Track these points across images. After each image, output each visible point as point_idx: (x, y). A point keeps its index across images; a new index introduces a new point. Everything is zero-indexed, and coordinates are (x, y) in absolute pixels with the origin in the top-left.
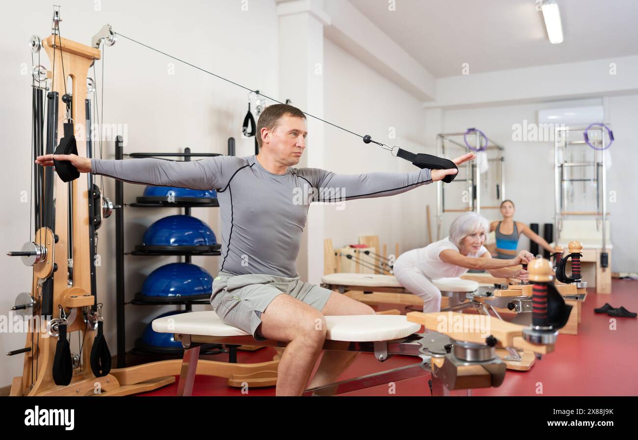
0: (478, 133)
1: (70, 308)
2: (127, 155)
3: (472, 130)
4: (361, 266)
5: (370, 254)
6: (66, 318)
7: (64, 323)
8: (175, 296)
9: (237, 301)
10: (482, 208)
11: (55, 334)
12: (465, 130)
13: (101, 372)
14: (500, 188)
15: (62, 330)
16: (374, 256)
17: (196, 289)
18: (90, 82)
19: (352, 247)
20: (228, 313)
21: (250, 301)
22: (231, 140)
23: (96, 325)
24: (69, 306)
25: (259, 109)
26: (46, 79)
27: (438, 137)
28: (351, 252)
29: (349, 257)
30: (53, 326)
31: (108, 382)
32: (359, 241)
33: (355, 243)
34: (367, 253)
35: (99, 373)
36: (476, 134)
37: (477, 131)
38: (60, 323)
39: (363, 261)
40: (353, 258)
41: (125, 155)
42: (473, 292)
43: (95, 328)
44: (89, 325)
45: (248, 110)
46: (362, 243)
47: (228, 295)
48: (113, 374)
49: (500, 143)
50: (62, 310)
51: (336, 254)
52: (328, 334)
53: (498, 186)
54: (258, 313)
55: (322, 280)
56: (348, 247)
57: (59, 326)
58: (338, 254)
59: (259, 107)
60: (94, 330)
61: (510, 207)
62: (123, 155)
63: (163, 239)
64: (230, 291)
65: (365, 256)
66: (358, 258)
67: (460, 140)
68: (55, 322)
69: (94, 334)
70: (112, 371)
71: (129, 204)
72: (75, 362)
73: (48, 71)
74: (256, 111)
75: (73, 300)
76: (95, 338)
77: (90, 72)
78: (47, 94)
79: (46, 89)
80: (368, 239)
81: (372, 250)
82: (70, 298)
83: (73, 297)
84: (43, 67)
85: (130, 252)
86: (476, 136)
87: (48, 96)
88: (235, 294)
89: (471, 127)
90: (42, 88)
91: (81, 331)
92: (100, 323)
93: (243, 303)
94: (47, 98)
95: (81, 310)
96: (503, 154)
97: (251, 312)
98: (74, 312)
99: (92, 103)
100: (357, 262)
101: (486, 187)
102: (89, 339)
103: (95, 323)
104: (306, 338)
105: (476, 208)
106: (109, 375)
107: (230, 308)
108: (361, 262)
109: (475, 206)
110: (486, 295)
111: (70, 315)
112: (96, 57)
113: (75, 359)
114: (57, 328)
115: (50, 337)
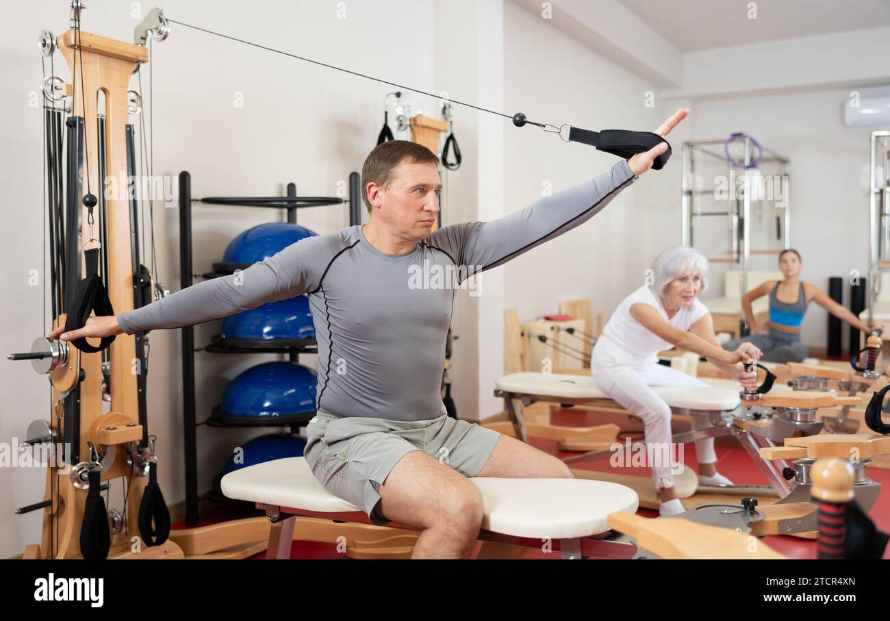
0: (747, 141)
1: (105, 447)
2: (197, 200)
3: (737, 136)
4: (561, 354)
5: (576, 333)
6: (99, 462)
7: (96, 469)
8: (270, 416)
9: (342, 463)
10: (752, 252)
11: (82, 486)
12: (727, 136)
13: (154, 539)
14: (781, 222)
15: (94, 478)
16: (582, 336)
17: (302, 403)
18: (133, 96)
19: (548, 319)
20: (330, 478)
21: (362, 463)
22: (353, 177)
23: (147, 469)
24: (103, 443)
25: (401, 121)
26: (64, 96)
27: (684, 146)
28: (545, 328)
29: (543, 339)
30: (80, 472)
31: (165, 552)
32: (560, 310)
33: (553, 312)
34: (571, 331)
35: (152, 540)
36: (744, 142)
37: (745, 136)
38: (91, 468)
39: (565, 345)
40: (548, 341)
41: (194, 200)
42: (731, 410)
43: (145, 473)
44: (136, 469)
45: (383, 122)
46: (564, 312)
47: (328, 451)
48: (175, 540)
49: (783, 153)
50: (93, 449)
51: (522, 334)
52: (485, 520)
53: (778, 219)
54: (375, 485)
55: (497, 385)
56: (542, 321)
57: (89, 474)
58: (526, 334)
59: (401, 118)
60: (143, 476)
61: (794, 261)
62: (190, 200)
63: (253, 328)
64: (330, 444)
65: (568, 335)
66: (556, 341)
67: (720, 149)
68: (83, 468)
69: (144, 482)
70: (172, 533)
71: (201, 274)
72: (116, 525)
73: (67, 85)
74: (396, 123)
75: (109, 434)
76: (146, 487)
77: (133, 82)
78: (66, 120)
79: (64, 110)
80: (574, 305)
81: (578, 324)
82: (105, 430)
83: (109, 429)
84: (58, 78)
85: (203, 347)
86: (745, 146)
87: (67, 123)
88: (339, 449)
89: (737, 131)
90: (60, 109)
91: (125, 478)
92: (153, 466)
93: (352, 466)
94: (66, 127)
95: (124, 450)
96: (788, 168)
97: (364, 481)
98: (111, 456)
99: (136, 129)
100: (556, 348)
101: (760, 218)
102: (137, 489)
103: (144, 466)
104: (451, 527)
105: (743, 253)
106: (168, 541)
107: (333, 472)
108: (561, 347)
109: (741, 249)
110: (753, 417)
111: (106, 456)
112: (141, 58)
113: (116, 519)
114: (86, 476)
115: (76, 489)
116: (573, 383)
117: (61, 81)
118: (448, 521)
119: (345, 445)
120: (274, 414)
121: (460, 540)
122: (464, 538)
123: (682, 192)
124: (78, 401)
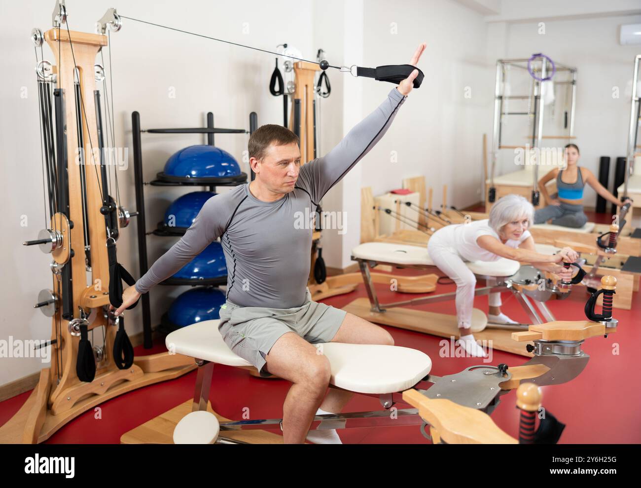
0: (544, 60)
1: (89, 309)
2: (145, 131)
3: (537, 56)
4: (402, 223)
5: (412, 206)
6: (86, 319)
7: (85, 323)
9: (242, 338)
10: (543, 137)
11: (76, 334)
12: (530, 56)
13: (124, 365)
14: (568, 116)
15: (84, 329)
16: (418, 209)
17: (220, 270)
18: (99, 69)
19: (393, 192)
20: (234, 347)
21: (254, 339)
22: (252, 115)
23: (117, 320)
24: (88, 306)
25: (287, 65)
26: (51, 75)
27: (498, 63)
28: (389, 201)
29: (388, 211)
30: (74, 325)
31: (131, 372)
32: (403, 185)
33: (397, 187)
34: (409, 204)
35: (122, 365)
36: (542, 60)
37: (543, 56)
38: (81, 323)
39: (405, 217)
40: (392, 213)
41: (142, 131)
43: (116, 323)
44: (110, 321)
45: (274, 66)
46: (406, 187)
47: (233, 329)
48: (138, 364)
49: (571, 65)
50: (82, 310)
51: (374, 208)
53: (566, 114)
54: (262, 354)
56: (389, 194)
57: (81, 327)
58: (377, 208)
59: (287, 63)
60: (115, 325)
61: (574, 154)
62: (140, 131)
63: (185, 220)
64: (235, 325)
65: (407, 207)
66: (398, 214)
67: (525, 64)
68: (76, 323)
69: (116, 328)
70: (136, 359)
71: (149, 182)
72: (99, 356)
73: (53, 66)
74: (284, 67)
75: (92, 301)
76: (117, 332)
77: (98, 58)
78: (53, 91)
79: (52, 81)
80: (413, 181)
81: (414, 198)
82: (89, 298)
83: (91, 297)
84: (47, 62)
85: (152, 231)
86: (542, 63)
87: (54, 93)
88: (241, 329)
89: (537, 52)
90: (48, 81)
91: (104, 326)
92: (121, 319)
93: (247, 340)
94: (53, 96)
95: (102, 310)
96: (575, 77)
97: (256, 351)
98: (93, 315)
99: (101, 93)
100: (398, 219)
101: (553, 113)
102: (112, 333)
103: (116, 319)
104: (310, 385)
105: (538, 138)
106: (133, 365)
107: (236, 343)
108: (402, 218)
109: (536, 135)
110: (525, 282)
111: (91, 314)
112: (102, 44)
113: (98, 352)
114: (78, 328)
115: (72, 336)
116: (405, 252)
117: (49, 64)
118: (308, 381)
119: (244, 326)
120: (201, 278)
121: (316, 393)
122: (318, 391)
123: (495, 98)
124: (71, 280)
